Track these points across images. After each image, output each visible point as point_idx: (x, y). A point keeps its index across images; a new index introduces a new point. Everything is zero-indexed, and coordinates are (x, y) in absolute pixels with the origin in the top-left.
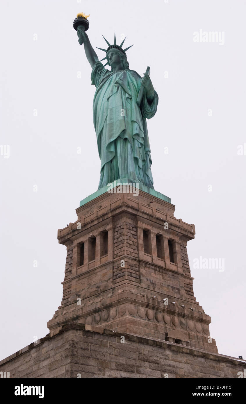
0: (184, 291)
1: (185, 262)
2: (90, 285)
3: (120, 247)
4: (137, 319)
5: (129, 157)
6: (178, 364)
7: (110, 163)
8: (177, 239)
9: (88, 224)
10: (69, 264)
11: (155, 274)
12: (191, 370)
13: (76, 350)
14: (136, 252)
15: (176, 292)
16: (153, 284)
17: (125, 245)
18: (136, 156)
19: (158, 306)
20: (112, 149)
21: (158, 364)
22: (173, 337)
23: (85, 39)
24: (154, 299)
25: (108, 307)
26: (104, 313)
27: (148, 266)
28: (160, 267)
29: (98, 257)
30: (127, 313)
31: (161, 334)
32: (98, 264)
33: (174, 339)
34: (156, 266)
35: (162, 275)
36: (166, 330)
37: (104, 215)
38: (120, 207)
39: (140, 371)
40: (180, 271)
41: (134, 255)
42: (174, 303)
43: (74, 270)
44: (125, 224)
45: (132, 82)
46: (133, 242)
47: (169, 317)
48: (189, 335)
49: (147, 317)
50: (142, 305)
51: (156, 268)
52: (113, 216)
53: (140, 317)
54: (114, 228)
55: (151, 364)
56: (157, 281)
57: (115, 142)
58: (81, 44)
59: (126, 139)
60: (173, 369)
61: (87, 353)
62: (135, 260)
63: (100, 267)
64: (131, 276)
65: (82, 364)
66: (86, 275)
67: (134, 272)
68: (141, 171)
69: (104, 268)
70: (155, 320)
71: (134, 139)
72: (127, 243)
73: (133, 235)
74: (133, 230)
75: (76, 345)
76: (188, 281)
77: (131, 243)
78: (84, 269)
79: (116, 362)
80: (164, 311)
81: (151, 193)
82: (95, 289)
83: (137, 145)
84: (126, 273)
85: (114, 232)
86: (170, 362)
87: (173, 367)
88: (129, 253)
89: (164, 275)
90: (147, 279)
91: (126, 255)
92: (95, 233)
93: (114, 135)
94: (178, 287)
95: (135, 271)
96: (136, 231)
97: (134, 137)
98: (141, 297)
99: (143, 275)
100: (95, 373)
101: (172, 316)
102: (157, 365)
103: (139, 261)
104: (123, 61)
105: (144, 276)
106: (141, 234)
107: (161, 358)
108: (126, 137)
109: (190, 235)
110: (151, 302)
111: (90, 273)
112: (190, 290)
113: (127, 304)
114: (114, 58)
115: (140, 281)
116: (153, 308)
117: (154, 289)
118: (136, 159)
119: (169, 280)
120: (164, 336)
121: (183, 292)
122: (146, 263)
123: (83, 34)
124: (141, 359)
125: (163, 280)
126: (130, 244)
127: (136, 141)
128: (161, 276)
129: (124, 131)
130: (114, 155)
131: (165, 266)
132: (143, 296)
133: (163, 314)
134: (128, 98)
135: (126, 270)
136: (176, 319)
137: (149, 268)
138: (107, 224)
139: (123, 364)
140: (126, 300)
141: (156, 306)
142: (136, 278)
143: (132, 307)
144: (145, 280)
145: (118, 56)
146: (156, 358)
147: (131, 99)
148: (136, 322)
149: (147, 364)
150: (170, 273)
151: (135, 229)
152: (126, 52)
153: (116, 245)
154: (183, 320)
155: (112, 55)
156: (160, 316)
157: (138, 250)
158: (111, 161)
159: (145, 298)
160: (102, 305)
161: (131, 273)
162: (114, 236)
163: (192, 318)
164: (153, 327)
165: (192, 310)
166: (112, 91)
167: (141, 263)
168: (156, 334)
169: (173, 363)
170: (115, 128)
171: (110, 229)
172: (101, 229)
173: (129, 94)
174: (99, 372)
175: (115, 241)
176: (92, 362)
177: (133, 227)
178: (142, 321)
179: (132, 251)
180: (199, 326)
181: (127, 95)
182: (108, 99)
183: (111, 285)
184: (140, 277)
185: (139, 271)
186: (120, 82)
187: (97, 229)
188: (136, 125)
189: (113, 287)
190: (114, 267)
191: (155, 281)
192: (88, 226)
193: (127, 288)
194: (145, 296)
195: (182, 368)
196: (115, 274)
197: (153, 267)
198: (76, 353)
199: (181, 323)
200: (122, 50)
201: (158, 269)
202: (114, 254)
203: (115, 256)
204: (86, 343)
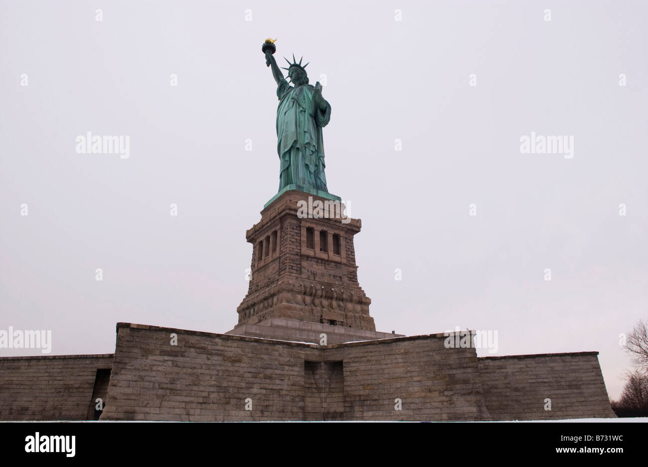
0: (347, 278)
1: (349, 253)
2: (265, 277)
3: (284, 245)
4: (294, 305)
5: (300, 164)
6: (226, 349)
7: (286, 170)
8: (342, 234)
9: (265, 225)
10: (254, 260)
11: (317, 266)
12: (240, 352)
13: (121, 342)
14: (299, 248)
15: (338, 280)
16: (314, 274)
17: (288, 243)
18: (306, 163)
19: (316, 293)
20: (287, 158)
21: (205, 349)
22: (327, 318)
23: (272, 62)
24: (312, 287)
25: (273, 295)
26: (270, 301)
27: (310, 259)
28: (322, 260)
29: (270, 253)
30: (284, 300)
31: (316, 317)
32: (271, 259)
33: (328, 320)
34: (318, 259)
35: (325, 266)
36: (322, 313)
37: (274, 218)
38: (284, 210)
39: (185, 355)
40: (344, 261)
41: (296, 250)
42: (333, 289)
43: (256, 265)
44: (289, 224)
45: (308, 96)
46: (296, 239)
47: (326, 302)
48: (346, 316)
49: (305, 303)
50: (299, 293)
51: (318, 261)
52: (281, 218)
53: (297, 303)
54: (282, 228)
55: (197, 350)
56: (319, 272)
57: (289, 151)
58: (268, 66)
59: (298, 149)
60: (219, 352)
61: (131, 344)
62: (297, 255)
63: (272, 261)
64: (292, 269)
65: (125, 352)
66: (263, 269)
67: (295, 265)
68: (313, 176)
69: (273, 262)
70: (312, 305)
71: (305, 147)
72: (290, 241)
73: (297, 233)
74: (297, 230)
75: (122, 339)
76: (352, 269)
77: (294, 240)
78: (262, 264)
79: (160, 350)
80: (321, 297)
81: (319, 195)
82: (267, 281)
83: (308, 152)
84: (288, 267)
85: (281, 232)
86: (219, 348)
87: (222, 351)
88: (291, 250)
89: (326, 266)
90: (308, 271)
91: (288, 251)
92: (269, 233)
93: (288, 146)
94: (341, 275)
95: (297, 264)
96: (300, 230)
97: (306, 146)
98: (299, 287)
99: (303, 267)
100: (137, 358)
101: (330, 301)
102: (203, 350)
103: (301, 256)
104: (302, 77)
105: (305, 268)
106: (304, 232)
107: (209, 345)
108: (298, 146)
109: (355, 229)
110: (308, 290)
111: (265, 267)
112: (353, 277)
113: (284, 293)
114: (293, 76)
115: (301, 273)
116: (311, 295)
117: (315, 278)
118: (307, 166)
119: (331, 270)
120: (319, 318)
121: (345, 279)
122: (308, 257)
123: (270, 57)
124: (187, 346)
125: (325, 270)
126: (293, 242)
127: (307, 149)
128: (323, 267)
129: (296, 142)
130: (289, 163)
131: (328, 258)
132: (301, 285)
133: (321, 299)
134: (301, 111)
135: (288, 264)
136: (334, 303)
137: (311, 261)
138: (277, 225)
139: (168, 351)
140: (283, 290)
141: (314, 294)
142: (297, 270)
143: (289, 295)
144: (306, 271)
145: (298, 74)
146: (203, 345)
147: (305, 111)
148: (291, 307)
149: (192, 350)
150: (333, 264)
151: (298, 228)
152: (305, 69)
153: (282, 243)
154: (341, 304)
155: (292, 73)
156: (317, 301)
157: (301, 246)
158: (288, 168)
159: (302, 287)
160: (269, 293)
161: (292, 266)
162: (281, 235)
163: (351, 301)
164: (309, 311)
165: (352, 294)
166: (289, 106)
167: (302, 257)
168: (311, 317)
169: (222, 348)
170: (289, 139)
171: (278, 229)
172: (273, 230)
173: (303, 108)
174: (142, 357)
175: (282, 239)
176: (136, 350)
177: (297, 227)
178: (298, 306)
179: (295, 247)
180: (358, 307)
181: (301, 109)
182: (285, 113)
183: (277, 277)
184: (301, 269)
185: (300, 264)
186: (296, 97)
187: (271, 229)
188: (307, 135)
189: (278, 278)
190: (280, 261)
191: (316, 272)
192: (265, 227)
193: (285, 280)
194: (303, 285)
195: (231, 352)
196: (280, 267)
197: (315, 260)
198: (121, 344)
199: (339, 306)
200: (301, 67)
201: (320, 261)
202: (280, 251)
203: (281, 251)
204: (132, 336)
